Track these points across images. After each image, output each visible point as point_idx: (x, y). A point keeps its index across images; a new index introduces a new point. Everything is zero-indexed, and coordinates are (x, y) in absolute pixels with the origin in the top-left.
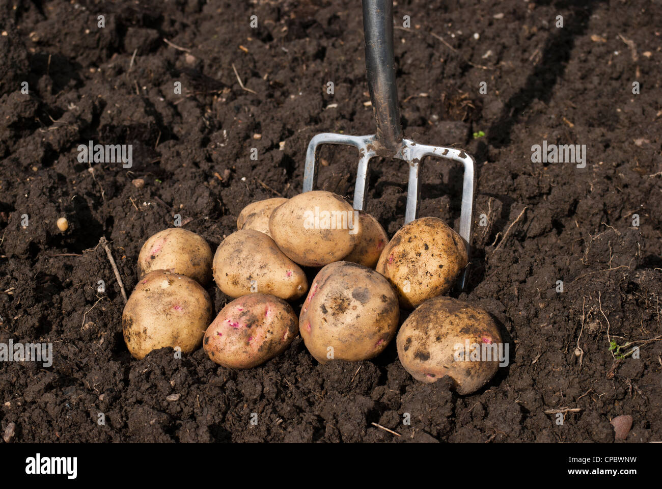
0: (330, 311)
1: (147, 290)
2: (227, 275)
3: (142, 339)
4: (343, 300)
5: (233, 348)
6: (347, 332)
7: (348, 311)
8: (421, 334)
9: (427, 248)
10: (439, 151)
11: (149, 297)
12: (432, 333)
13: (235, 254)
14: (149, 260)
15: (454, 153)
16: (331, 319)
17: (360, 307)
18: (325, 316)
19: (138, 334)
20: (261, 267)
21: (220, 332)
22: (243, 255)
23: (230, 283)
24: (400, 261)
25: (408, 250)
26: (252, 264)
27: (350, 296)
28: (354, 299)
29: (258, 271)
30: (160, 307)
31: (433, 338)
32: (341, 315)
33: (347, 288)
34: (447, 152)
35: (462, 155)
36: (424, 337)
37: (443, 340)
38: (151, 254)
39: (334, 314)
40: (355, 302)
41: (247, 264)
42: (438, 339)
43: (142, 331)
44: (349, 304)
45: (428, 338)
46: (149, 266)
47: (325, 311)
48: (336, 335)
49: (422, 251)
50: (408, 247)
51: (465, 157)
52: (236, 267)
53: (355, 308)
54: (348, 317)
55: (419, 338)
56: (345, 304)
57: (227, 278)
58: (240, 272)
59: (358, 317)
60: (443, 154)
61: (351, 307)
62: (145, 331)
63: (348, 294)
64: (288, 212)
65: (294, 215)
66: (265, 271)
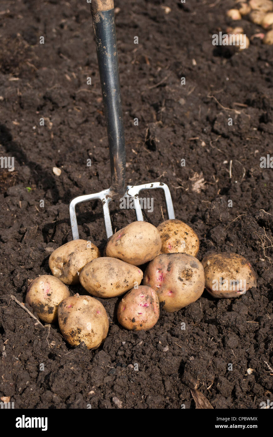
0: (184, 279)
1: (79, 309)
2: (112, 284)
3: (92, 336)
4: (187, 271)
5: (151, 317)
6: (197, 286)
7: (194, 275)
8: (227, 273)
9: (187, 234)
10: (148, 186)
11: (84, 312)
12: (232, 270)
13: (111, 271)
14: (48, 297)
15: (156, 185)
16: (187, 282)
17: (198, 271)
18: (183, 283)
19: (89, 335)
20: (128, 273)
21: (139, 312)
22: (116, 270)
23: (114, 288)
24: (177, 245)
25: (178, 238)
26: (123, 273)
27: (190, 267)
28: (193, 268)
29: (128, 276)
30: (93, 315)
31: (235, 273)
32: (191, 278)
33: (186, 264)
34: (152, 185)
35: (161, 184)
36: (230, 274)
37: (239, 271)
38: (46, 294)
39: (187, 280)
40: (194, 270)
41: (121, 274)
42: (237, 272)
43: (90, 332)
44: (192, 271)
45: (232, 273)
46: (50, 300)
47: (181, 280)
48: (193, 290)
49: (186, 236)
50: (177, 237)
51: (163, 185)
52: (115, 278)
53: (196, 272)
54: (195, 278)
55: (227, 276)
56: (190, 272)
57: (112, 286)
58: (119, 279)
59: (199, 276)
60: (151, 187)
61: (194, 272)
62: (92, 331)
63: (188, 266)
64: (132, 238)
65: (138, 237)
66: (131, 274)
